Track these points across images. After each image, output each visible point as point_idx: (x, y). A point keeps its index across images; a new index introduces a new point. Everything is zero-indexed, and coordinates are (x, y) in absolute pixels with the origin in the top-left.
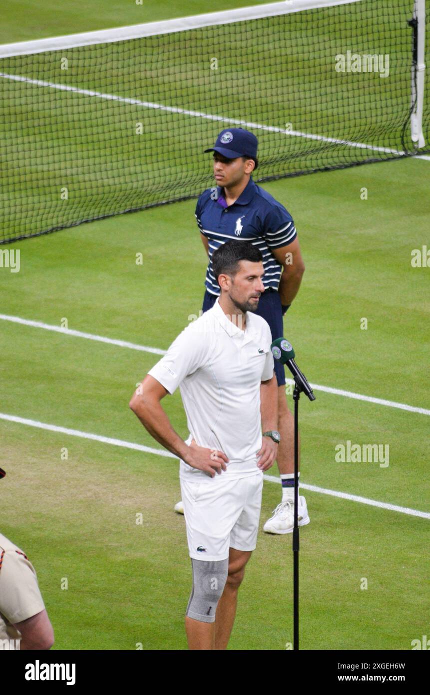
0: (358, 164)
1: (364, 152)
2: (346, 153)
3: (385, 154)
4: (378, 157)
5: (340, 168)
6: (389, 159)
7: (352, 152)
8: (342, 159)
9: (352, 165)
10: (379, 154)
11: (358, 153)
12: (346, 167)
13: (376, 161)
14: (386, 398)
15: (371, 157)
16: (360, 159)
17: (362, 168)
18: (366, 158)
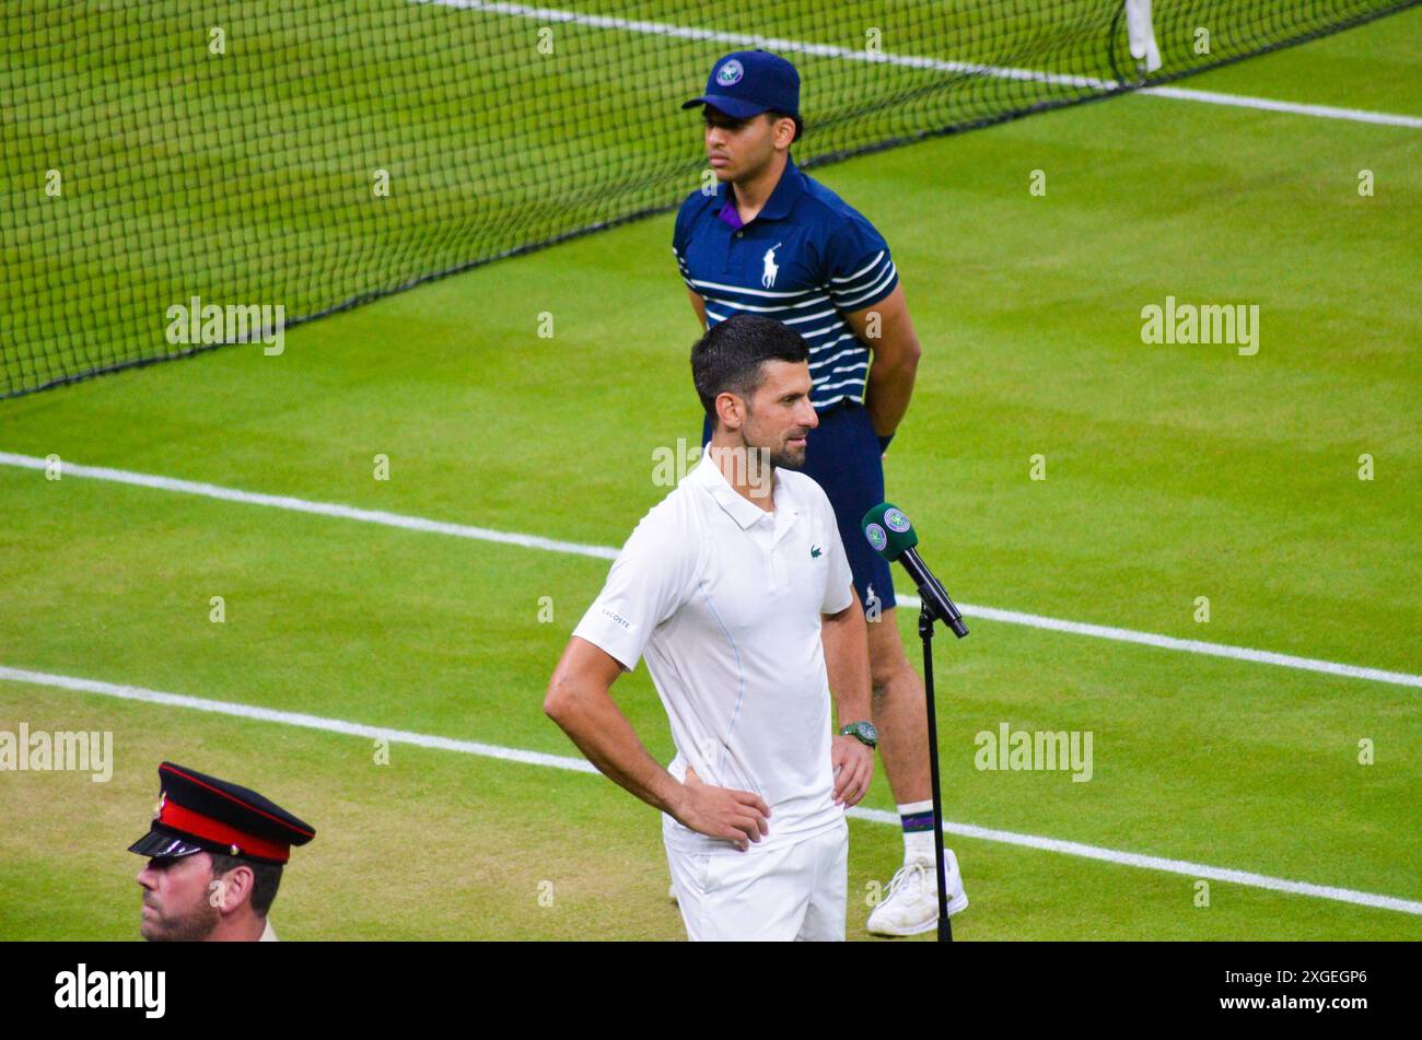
0: (1018, 115)
1: (1028, 88)
2: (989, 91)
3: (1075, 88)
4: (1058, 97)
5: (978, 125)
6: (1083, 101)
7: (1003, 90)
8: (981, 106)
9: (1004, 118)
10: (1062, 89)
11: (1015, 90)
12: (991, 123)
13: (1057, 106)
14: (1117, 624)
15: (1045, 99)
16: (1021, 104)
17: (1026, 124)
18: (1033, 101)
